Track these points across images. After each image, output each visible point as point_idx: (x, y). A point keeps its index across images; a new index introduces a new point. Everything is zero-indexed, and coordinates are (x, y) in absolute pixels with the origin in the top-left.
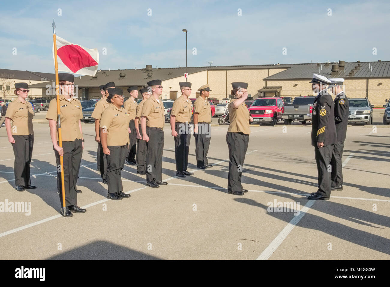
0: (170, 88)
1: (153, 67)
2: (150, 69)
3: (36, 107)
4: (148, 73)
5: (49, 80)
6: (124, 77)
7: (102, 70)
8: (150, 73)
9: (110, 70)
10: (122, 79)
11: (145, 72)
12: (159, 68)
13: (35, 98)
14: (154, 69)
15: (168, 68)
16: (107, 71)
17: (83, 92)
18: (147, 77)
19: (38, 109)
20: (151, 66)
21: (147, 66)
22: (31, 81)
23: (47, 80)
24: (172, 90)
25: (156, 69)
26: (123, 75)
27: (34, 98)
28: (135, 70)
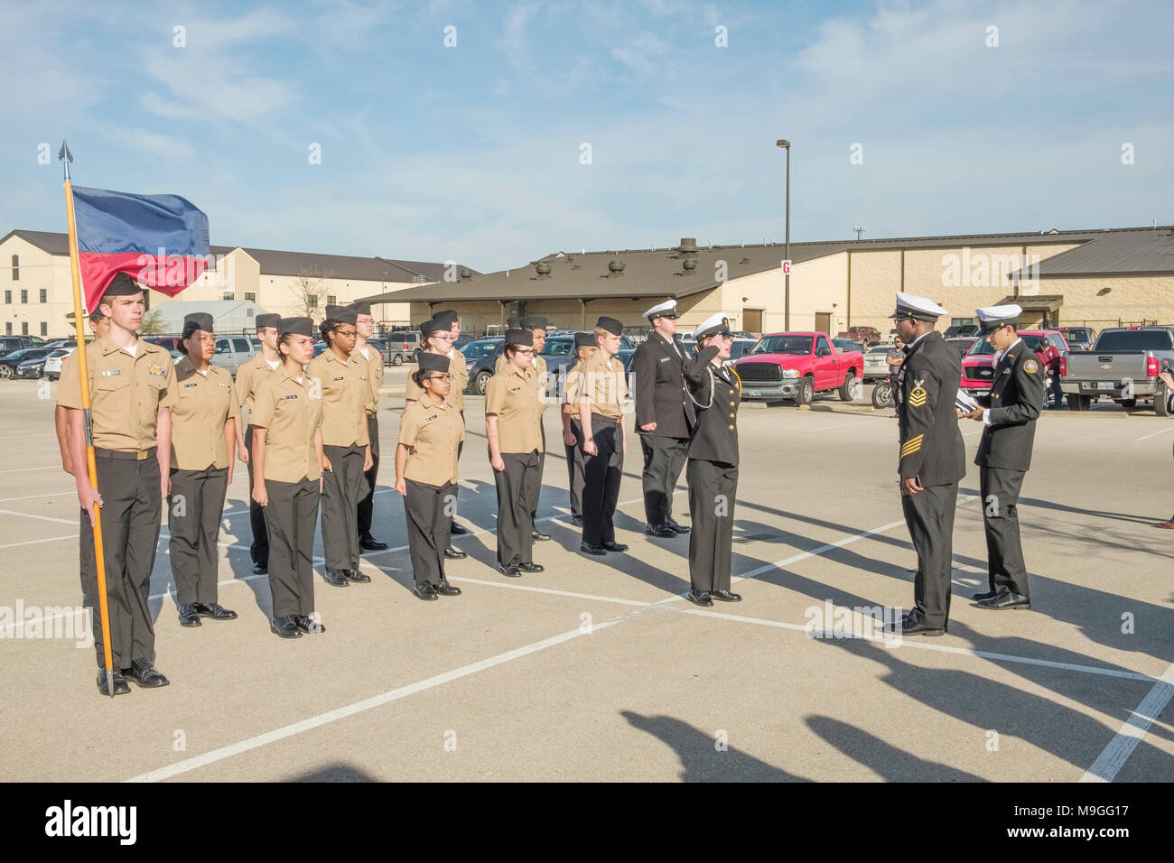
0: (745, 299)
1: (699, 244)
2: (690, 248)
3: (390, 352)
4: (684, 260)
5: (430, 281)
6: (620, 270)
7: (566, 252)
8: (690, 260)
9: (586, 254)
10: (616, 276)
11: (677, 258)
12: (715, 247)
13: (394, 327)
14: (703, 249)
15: (740, 247)
16: (577, 254)
17: (514, 312)
18: (681, 270)
19: (396, 357)
20: (694, 240)
21: (683, 241)
22: (386, 284)
23: (427, 280)
24: (749, 305)
25: (707, 248)
26: (617, 266)
27: (390, 329)
28: (650, 251)
